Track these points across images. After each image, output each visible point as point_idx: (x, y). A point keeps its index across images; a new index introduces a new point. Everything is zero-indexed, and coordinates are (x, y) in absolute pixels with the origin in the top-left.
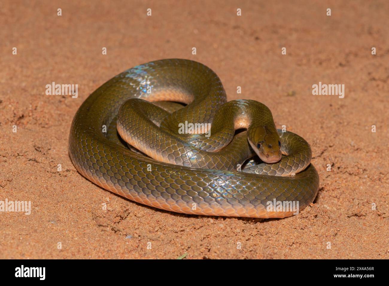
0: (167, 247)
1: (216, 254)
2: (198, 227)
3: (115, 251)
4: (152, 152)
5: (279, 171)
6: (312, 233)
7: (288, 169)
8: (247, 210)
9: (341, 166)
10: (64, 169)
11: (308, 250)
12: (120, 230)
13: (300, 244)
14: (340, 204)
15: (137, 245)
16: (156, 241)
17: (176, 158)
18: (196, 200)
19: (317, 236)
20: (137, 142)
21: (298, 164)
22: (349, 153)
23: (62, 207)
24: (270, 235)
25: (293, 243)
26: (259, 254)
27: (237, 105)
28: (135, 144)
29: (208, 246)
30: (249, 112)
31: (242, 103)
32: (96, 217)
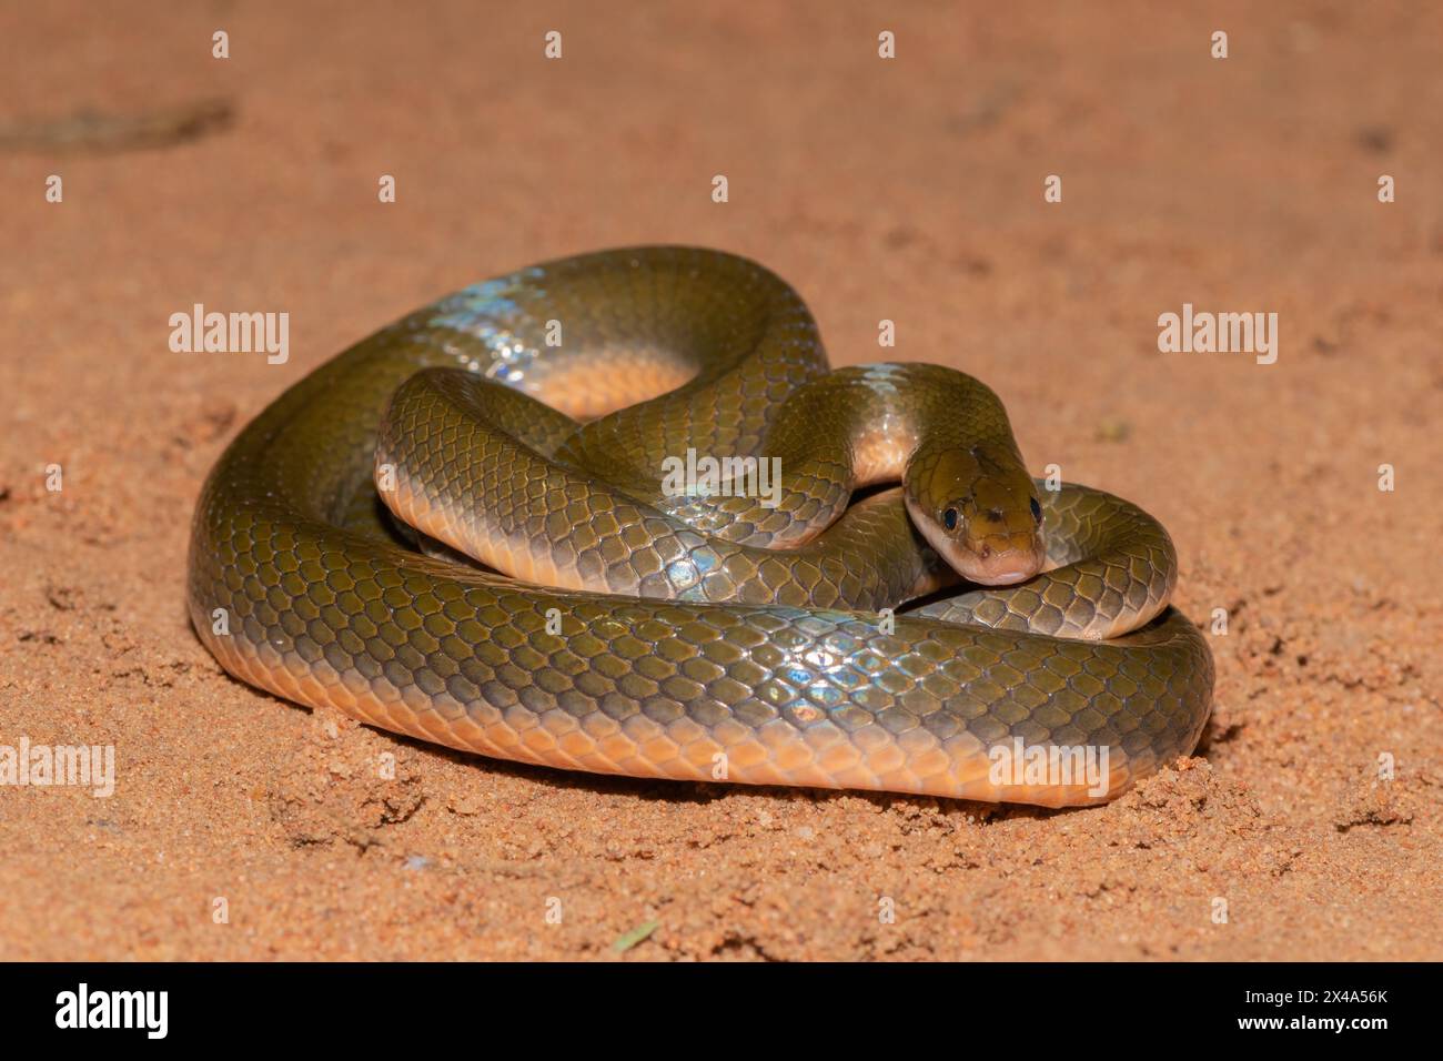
0: (574, 900)
1: (775, 915)
2: (707, 836)
3: (356, 913)
4: (512, 550)
5: (1040, 619)
6: (1185, 863)
7: (1076, 611)
8: (909, 754)
9: (1310, 654)
10: (164, 657)
11: (1165, 910)
12: (381, 842)
13: (1132, 890)
14: (1309, 791)
15: (449, 893)
16: (529, 880)
17: (610, 568)
18: (703, 714)
19: (1205, 871)
20: (454, 518)
21: (1120, 596)
22: (1344, 619)
23: (146, 779)
24: (1007, 866)
25: (1103, 888)
26: (959, 915)
27: (864, 383)
28: (444, 525)
29: (744, 891)
30: (913, 408)
31: (883, 376)
32: (284, 807)
